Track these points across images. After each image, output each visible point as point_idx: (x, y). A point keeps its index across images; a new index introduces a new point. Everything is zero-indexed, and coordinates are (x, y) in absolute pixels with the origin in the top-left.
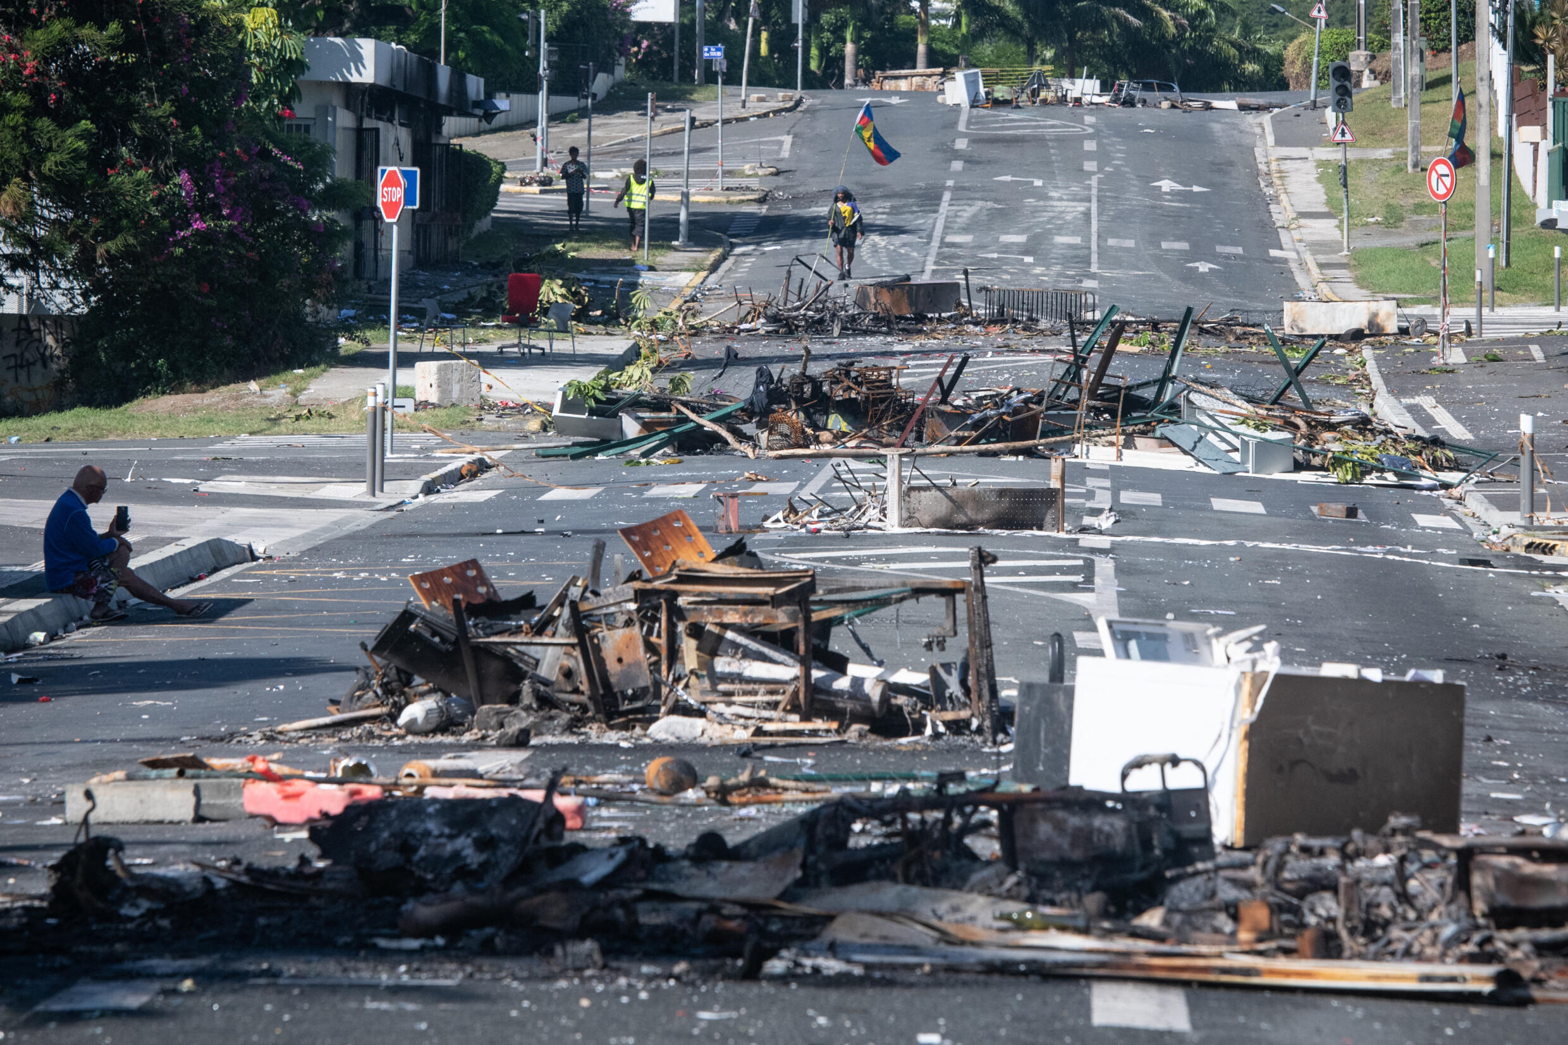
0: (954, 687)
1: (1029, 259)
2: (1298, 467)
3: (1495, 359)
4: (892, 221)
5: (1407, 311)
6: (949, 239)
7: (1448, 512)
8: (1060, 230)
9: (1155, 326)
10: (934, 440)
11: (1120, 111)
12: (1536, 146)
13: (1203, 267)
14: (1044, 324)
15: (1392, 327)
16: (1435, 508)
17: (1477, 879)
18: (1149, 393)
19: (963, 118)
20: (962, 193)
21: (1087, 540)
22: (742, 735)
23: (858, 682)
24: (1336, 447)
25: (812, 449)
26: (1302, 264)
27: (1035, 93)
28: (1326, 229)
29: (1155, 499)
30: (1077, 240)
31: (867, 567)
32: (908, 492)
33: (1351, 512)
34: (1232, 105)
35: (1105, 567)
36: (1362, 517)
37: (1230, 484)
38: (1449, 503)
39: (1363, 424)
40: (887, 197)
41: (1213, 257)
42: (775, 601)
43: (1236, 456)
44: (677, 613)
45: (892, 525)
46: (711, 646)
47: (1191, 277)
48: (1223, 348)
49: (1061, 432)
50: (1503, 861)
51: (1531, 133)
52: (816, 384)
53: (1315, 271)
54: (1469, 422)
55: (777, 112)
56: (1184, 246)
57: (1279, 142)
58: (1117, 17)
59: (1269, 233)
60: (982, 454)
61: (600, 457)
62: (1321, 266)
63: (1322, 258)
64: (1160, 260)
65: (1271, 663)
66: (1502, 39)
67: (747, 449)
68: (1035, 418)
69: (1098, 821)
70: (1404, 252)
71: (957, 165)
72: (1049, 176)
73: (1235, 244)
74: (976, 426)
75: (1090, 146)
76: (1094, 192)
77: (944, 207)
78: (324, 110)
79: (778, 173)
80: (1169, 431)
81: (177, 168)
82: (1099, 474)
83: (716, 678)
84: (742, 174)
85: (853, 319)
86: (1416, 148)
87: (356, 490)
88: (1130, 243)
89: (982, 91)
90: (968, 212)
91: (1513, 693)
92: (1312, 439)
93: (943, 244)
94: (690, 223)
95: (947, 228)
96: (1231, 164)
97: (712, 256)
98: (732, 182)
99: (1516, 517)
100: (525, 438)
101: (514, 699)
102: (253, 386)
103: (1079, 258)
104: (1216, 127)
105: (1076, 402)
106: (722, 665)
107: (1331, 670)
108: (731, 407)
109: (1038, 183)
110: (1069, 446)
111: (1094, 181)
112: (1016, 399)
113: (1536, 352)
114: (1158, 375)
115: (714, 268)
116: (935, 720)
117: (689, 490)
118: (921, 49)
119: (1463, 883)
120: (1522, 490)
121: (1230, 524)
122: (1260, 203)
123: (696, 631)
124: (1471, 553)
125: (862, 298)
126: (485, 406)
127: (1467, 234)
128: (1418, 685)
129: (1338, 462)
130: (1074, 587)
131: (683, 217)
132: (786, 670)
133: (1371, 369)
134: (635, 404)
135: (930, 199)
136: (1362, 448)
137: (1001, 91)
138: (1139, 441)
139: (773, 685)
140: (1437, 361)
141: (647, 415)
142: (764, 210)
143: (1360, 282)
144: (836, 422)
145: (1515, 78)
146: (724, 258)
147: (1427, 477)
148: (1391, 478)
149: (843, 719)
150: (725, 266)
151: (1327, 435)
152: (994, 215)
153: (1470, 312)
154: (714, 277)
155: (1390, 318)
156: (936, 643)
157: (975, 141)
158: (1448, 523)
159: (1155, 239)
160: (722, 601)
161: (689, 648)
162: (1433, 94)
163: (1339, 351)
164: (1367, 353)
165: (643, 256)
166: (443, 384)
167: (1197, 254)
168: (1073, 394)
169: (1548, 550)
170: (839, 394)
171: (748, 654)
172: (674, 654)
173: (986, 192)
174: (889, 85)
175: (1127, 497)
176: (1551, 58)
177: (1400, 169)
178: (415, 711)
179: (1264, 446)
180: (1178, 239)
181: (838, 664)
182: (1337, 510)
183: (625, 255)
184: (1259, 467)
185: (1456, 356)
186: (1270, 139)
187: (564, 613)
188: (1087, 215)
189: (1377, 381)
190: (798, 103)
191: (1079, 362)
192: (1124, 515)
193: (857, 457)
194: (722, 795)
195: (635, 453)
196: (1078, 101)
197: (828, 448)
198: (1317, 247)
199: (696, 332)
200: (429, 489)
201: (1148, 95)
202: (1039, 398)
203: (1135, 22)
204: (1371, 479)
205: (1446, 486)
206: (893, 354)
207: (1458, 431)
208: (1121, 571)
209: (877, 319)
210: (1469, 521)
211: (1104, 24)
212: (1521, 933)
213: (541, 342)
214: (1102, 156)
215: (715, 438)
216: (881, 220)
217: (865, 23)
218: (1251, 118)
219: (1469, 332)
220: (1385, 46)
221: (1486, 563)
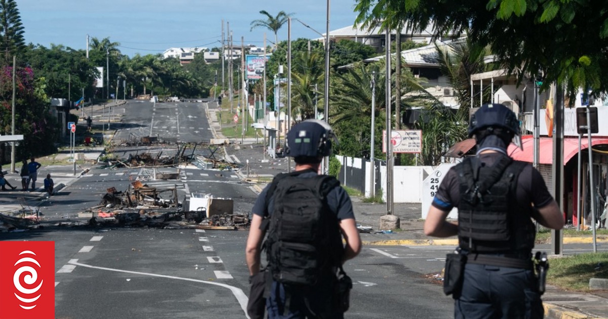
0: (173, 202)
1: (167, 131)
2: (213, 168)
3: (245, 148)
4: (144, 124)
5: (231, 139)
6: (154, 127)
7: (236, 175)
8: (172, 125)
9: (189, 143)
10: (157, 165)
11: (182, 103)
12: (253, 109)
13: (197, 132)
14: (171, 143)
15: (228, 143)
16: (234, 174)
17: (233, 219)
18: (190, 157)
19: (155, 104)
20: (155, 119)
21: (183, 181)
22: (148, 208)
23: (161, 201)
24: (219, 165)
25: (138, 167)
26: (213, 131)
27: (167, 100)
28: (217, 124)
29: (192, 174)
30: (175, 127)
31: (153, 186)
32: (157, 174)
33: (221, 175)
34: (201, 101)
35: (186, 185)
36: (223, 176)
37: (203, 171)
38: (236, 173)
39: (223, 161)
40: (142, 120)
41: (198, 130)
42: (151, 192)
43: (204, 166)
44: (139, 193)
45: (155, 179)
46: (143, 197)
47: (195, 134)
48: (200, 147)
49: (176, 163)
50: (236, 217)
51: (252, 107)
52: (139, 156)
53: (216, 132)
54: (240, 160)
55: (122, 104)
56: (193, 128)
57: (209, 108)
58: (179, 83)
59: (207, 125)
60: (165, 167)
61: (106, 168)
62: (217, 131)
63: (217, 130)
64: (189, 131)
65: (212, 198)
66: (247, 90)
67: (128, 167)
68: (172, 161)
69: (195, 214)
70: (230, 129)
71: (154, 114)
72: (170, 115)
73: (202, 127)
74: (164, 162)
75: (177, 109)
76: (178, 118)
77: (152, 122)
78: (54, 111)
79: (123, 116)
80: (193, 163)
81: (33, 122)
82: (183, 170)
83: (144, 201)
84: (117, 116)
85: (140, 143)
86: (233, 109)
87: (72, 175)
88: (184, 128)
89: (158, 100)
90: (157, 122)
91: (242, 201)
92: (215, 164)
93: (153, 129)
94: (110, 125)
95: (153, 126)
96: (201, 112)
97: (114, 132)
98: (115, 118)
99: (246, 176)
100: (92, 165)
101: (120, 204)
102: (47, 157)
103: (176, 131)
104: (198, 105)
105: (179, 159)
106: (145, 199)
107: (219, 198)
108: (126, 160)
109: (168, 117)
110: (178, 166)
111: (177, 116)
112: (170, 158)
113: (252, 147)
114: (191, 154)
115: (115, 134)
116: (170, 206)
117: (122, 174)
118: (145, 89)
119: (232, 219)
120: (247, 171)
121: (203, 178)
122: (206, 120)
123: (142, 195)
124: (239, 182)
125: (141, 140)
126: (85, 160)
127: (240, 125)
128: (229, 200)
129: (220, 167)
130: (182, 188)
131: (109, 125)
132: (152, 200)
133: (225, 150)
134: (111, 160)
135: (150, 120)
136: (223, 165)
137: (161, 100)
138: (189, 164)
139: (151, 202)
140: (236, 149)
141: (113, 162)
142: (122, 123)
143: (223, 134)
144: (142, 162)
145: (249, 97)
146: (116, 132)
147: (233, 169)
148: (227, 169)
149: (160, 206)
150: (116, 133)
151: (218, 163)
152: (161, 123)
153: (241, 140)
154: (115, 135)
155: (228, 141)
156: (171, 196)
157: (157, 109)
158: (236, 177)
159: (188, 127)
160: (145, 192)
161: (141, 197)
162: (236, 99)
163: (220, 147)
164: (224, 147)
165: (103, 132)
166: (79, 157)
167: (195, 130)
168: (178, 157)
169: (250, 181)
170: (142, 158)
171: (148, 198)
172: (139, 198)
173: (160, 119)
174: (140, 98)
175: (188, 174)
176: (255, 94)
177: (230, 113)
178: (108, 206)
179: (208, 165)
180: (193, 127)
181: (159, 199)
182: (219, 175)
183: (100, 132)
184: (207, 168)
185: (239, 148)
186: (208, 107)
187: (126, 193)
188: (177, 123)
189: (226, 152)
190: (126, 102)
191: (179, 152)
192: (188, 176)
193: (146, 168)
194: (150, 214)
195: (111, 168)
196: (174, 101)
197: (140, 166)
198: (216, 128)
199: (115, 146)
200: (82, 174)
201: (186, 100)
202: (173, 158)
203: (183, 83)
204: (225, 170)
205: (236, 171)
206: (147, 149)
207: (238, 161)
208: (189, 186)
209: (144, 143)
210: (239, 176)
211: (177, 84)
212: (237, 224)
213: (91, 149)
214: (179, 111)
215: (123, 165)
216: (142, 124)
217: (135, 84)
218: (204, 104)
219: (241, 143)
220: (227, 89)
221: (241, 183)
